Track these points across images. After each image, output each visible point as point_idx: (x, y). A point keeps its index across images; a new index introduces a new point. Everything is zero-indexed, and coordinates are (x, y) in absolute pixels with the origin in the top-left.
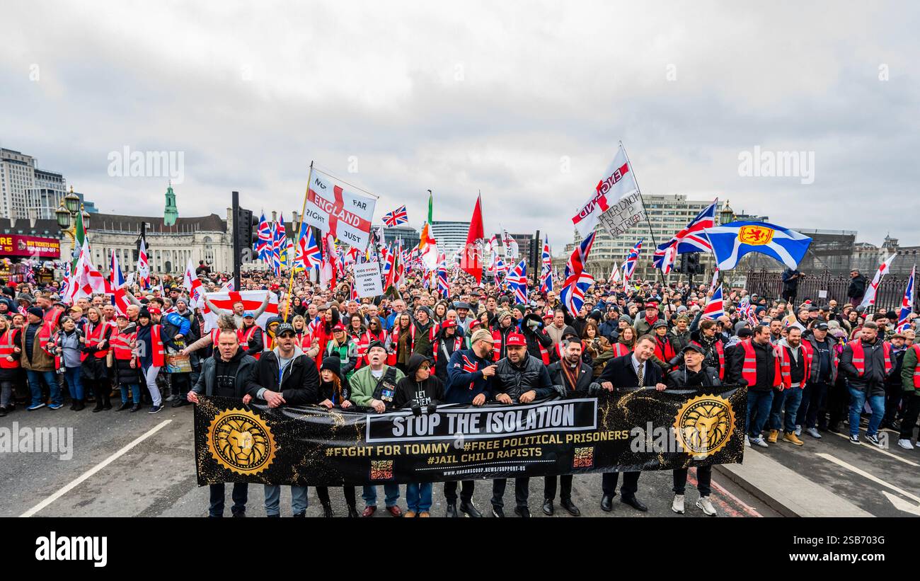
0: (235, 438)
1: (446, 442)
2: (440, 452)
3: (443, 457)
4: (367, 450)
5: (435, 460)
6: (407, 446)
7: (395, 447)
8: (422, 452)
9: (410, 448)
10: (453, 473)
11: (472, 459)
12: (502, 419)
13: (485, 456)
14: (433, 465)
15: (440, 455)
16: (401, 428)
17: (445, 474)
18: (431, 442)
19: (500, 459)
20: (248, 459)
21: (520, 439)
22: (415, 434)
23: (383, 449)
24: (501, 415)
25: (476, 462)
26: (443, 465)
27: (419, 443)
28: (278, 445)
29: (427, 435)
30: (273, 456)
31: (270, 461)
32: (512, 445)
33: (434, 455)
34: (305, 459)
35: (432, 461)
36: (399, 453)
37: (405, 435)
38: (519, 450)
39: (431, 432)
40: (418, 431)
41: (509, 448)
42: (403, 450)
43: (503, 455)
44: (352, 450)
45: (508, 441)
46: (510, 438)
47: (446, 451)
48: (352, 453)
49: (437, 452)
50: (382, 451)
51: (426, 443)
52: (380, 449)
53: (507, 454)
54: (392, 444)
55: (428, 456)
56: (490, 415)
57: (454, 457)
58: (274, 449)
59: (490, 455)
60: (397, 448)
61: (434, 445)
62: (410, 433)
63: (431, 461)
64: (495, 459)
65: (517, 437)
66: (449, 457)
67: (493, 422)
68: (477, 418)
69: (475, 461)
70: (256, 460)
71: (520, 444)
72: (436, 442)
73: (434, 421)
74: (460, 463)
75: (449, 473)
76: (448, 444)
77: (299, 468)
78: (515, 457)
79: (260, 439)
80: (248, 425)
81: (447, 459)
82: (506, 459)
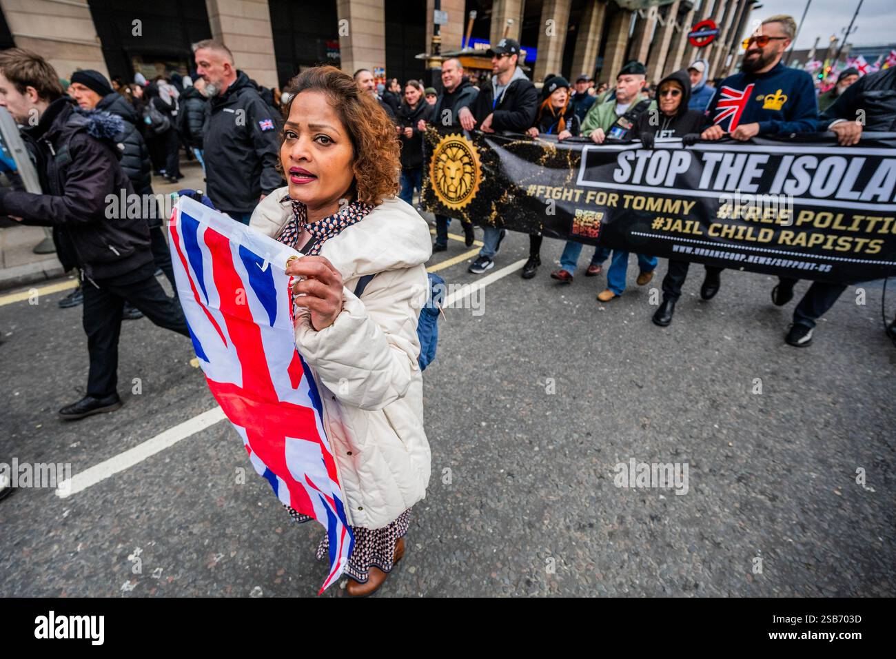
0: (449, 168)
1: (689, 199)
2: (677, 212)
3: (679, 222)
4: (574, 194)
5: (665, 224)
6: (628, 198)
7: (611, 195)
8: (647, 209)
9: (631, 201)
10: (689, 250)
11: (727, 234)
12: (812, 172)
13: (754, 235)
14: (660, 231)
15: (675, 217)
16: (627, 168)
17: (675, 248)
18: (665, 197)
19: (784, 246)
20: (456, 192)
21: (840, 217)
22: (643, 182)
23: (595, 196)
24: (812, 162)
25: (734, 241)
26: (676, 233)
27: (647, 195)
28: (483, 175)
29: (662, 185)
30: (476, 189)
31: (473, 195)
32: (817, 224)
33: (666, 215)
34: (506, 195)
35: (660, 225)
36: (615, 205)
37: (629, 182)
38: (831, 238)
39: (670, 182)
40: (650, 179)
41: (808, 227)
42: (621, 201)
43: (792, 240)
44: (558, 191)
45: (811, 214)
46: (817, 210)
47: (686, 212)
48: (556, 195)
49: (670, 211)
50: (593, 198)
51: (656, 196)
52: (592, 195)
53: (801, 238)
54: (608, 191)
55: (655, 215)
56: (787, 161)
57: (697, 224)
58: (479, 181)
59: (766, 235)
60: (613, 198)
61: (669, 202)
62: (637, 179)
63: (657, 223)
64: (774, 243)
65: (835, 211)
66: (689, 223)
67: (790, 176)
68: (759, 166)
69: (733, 238)
70: (462, 193)
71: (836, 226)
72: (674, 198)
73: (680, 164)
74: (705, 237)
75: (682, 249)
76: (693, 203)
77: (498, 205)
78: (817, 249)
79: (468, 168)
80: (461, 153)
81: (684, 226)
82: (798, 248)
